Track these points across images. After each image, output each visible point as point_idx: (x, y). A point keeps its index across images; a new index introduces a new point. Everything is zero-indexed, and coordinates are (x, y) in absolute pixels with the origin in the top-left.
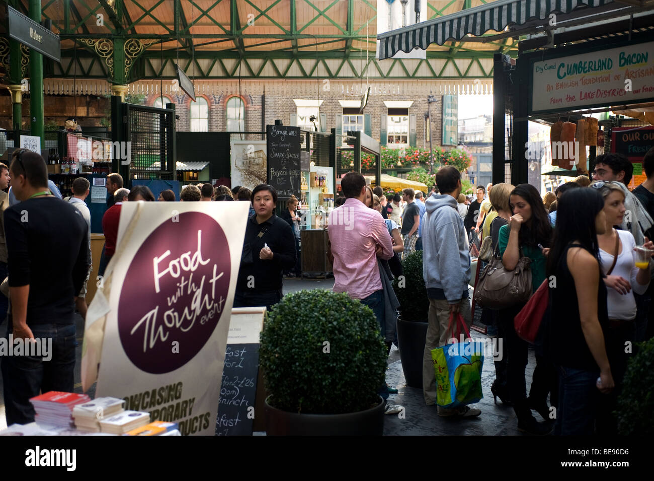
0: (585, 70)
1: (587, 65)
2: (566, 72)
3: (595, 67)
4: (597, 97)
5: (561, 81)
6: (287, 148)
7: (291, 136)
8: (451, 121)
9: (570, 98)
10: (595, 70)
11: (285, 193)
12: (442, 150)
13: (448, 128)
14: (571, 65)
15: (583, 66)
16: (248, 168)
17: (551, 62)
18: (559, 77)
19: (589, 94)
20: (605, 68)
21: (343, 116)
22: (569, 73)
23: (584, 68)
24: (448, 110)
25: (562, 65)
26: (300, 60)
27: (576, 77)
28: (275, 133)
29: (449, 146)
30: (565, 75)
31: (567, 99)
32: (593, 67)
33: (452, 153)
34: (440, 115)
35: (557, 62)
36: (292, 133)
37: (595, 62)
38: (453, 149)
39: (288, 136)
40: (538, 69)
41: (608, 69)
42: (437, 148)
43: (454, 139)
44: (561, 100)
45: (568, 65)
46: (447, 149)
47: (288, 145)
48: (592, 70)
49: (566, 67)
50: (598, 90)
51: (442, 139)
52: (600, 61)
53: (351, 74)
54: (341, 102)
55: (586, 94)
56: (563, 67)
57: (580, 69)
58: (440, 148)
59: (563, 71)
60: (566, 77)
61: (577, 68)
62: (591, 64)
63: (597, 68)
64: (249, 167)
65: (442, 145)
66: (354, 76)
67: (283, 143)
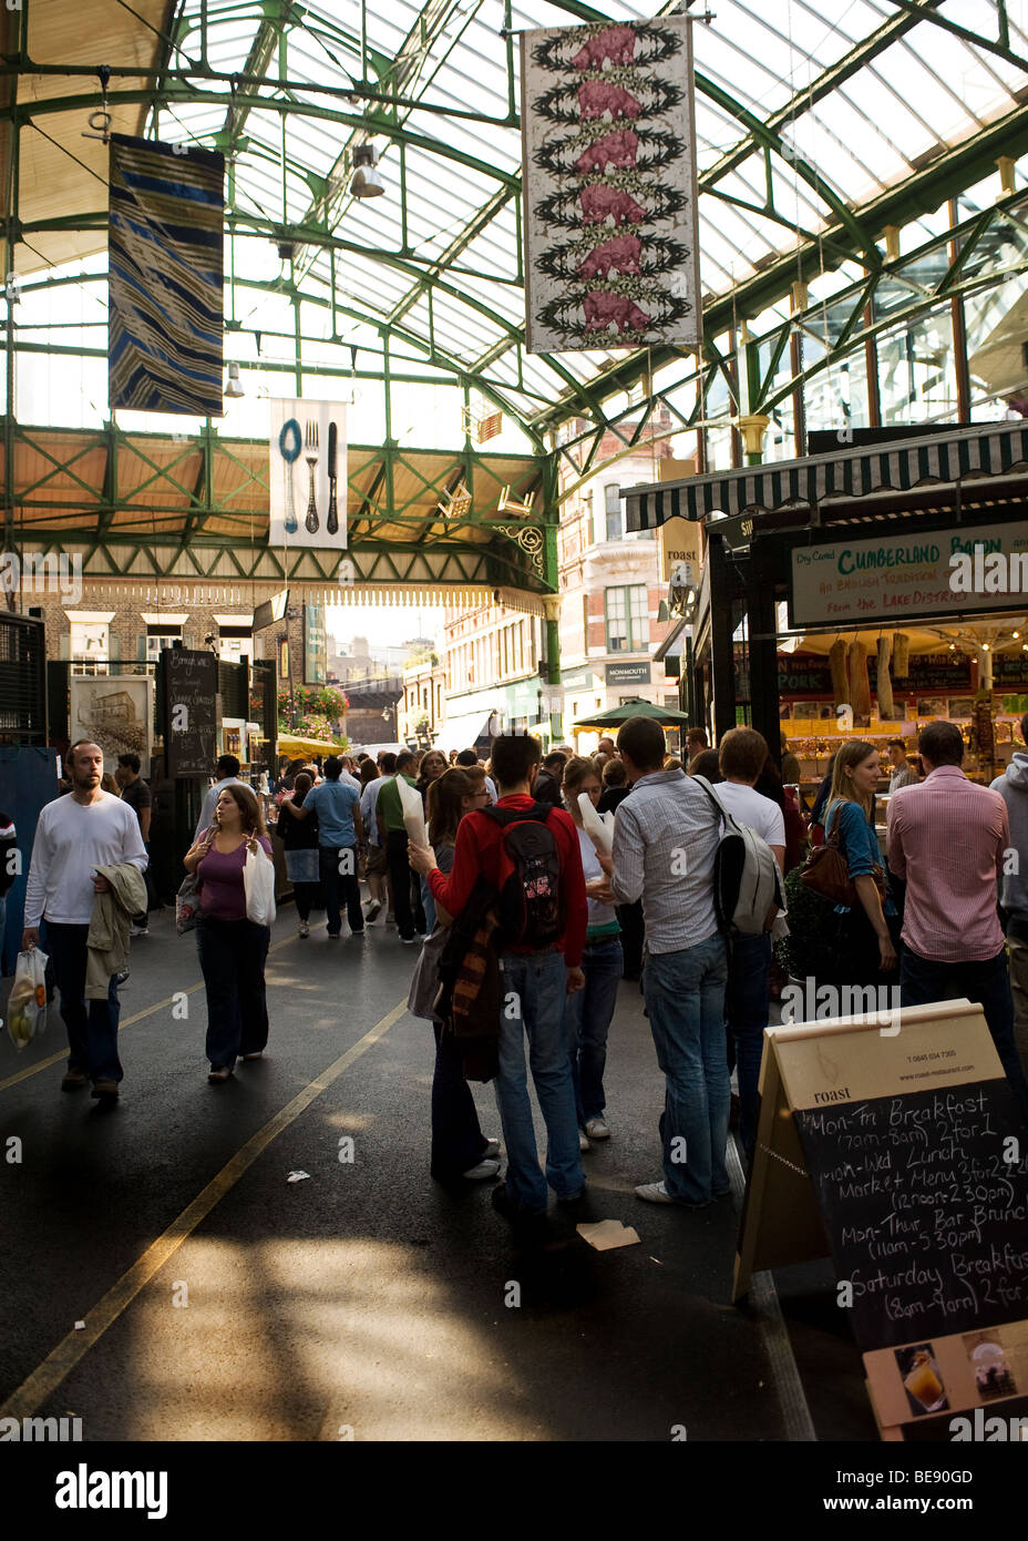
0: (891, 562)
1: (893, 554)
2: (855, 563)
3: (908, 557)
4: (915, 602)
5: (844, 578)
6: (195, 687)
7: (201, 667)
8: (317, 646)
9: (864, 604)
10: (909, 562)
11: (194, 765)
12: (306, 691)
13: (311, 657)
14: (864, 555)
15: (885, 555)
16: (100, 723)
17: (824, 549)
18: (842, 571)
19: (900, 598)
20: (927, 560)
21: (148, 637)
22: (861, 564)
23: (888, 560)
24: (312, 631)
25: (848, 553)
26: (107, 547)
27: (875, 572)
28: (176, 662)
29: (313, 684)
30: (853, 568)
31: (859, 605)
32: (904, 558)
33: (321, 695)
34: (301, 638)
35: (838, 548)
36: (202, 662)
37: (908, 551)
38: (320, 688)
39: (196, 668)
40: (800, 559)
41: (933, 561)
42: (299, 688)
43: (322, 675)
44: (847, 607)
45: (858, 554)
46: (313, 688)
47: (198, 683)
48: (903, 562)
49: (854, 555)
50: (916, 593)
51: (304, 675)
52: (915, 548)
53: (192, 571)
54: (144, 615)
55: (894, 597)
56: (849, 556)
57: (881, 561)
58: (304, 688)
59: (848, 563)
60: (854, 573)
61: (876, 559)
62: (900, 553)
63: (912, 558)
64: (103, 721)
65: (304, 683)
66: (197, 573)
67: (189, 679)
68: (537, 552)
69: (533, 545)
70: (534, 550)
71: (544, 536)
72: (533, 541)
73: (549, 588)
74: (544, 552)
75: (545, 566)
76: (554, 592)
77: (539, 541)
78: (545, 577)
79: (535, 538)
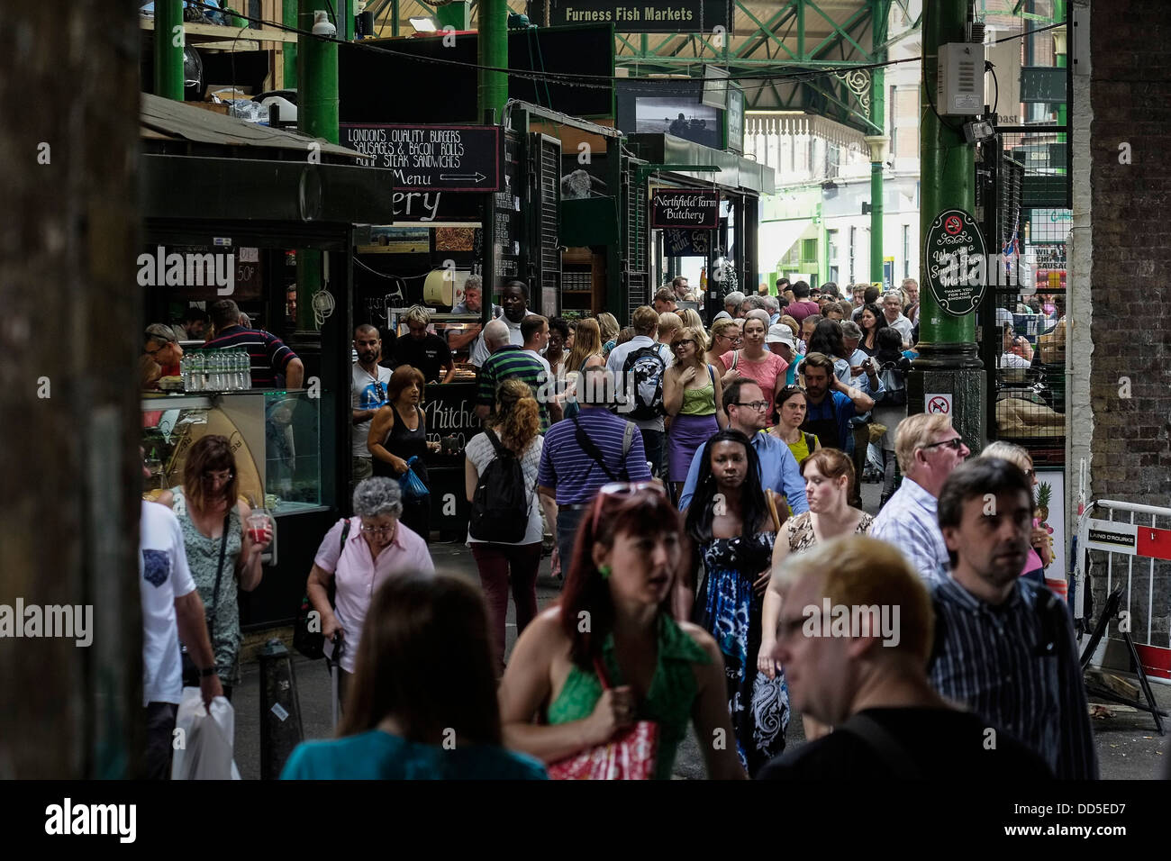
68: (864, 93)
69: (861, 85)
70: (862, 90)
71: (872, 77)
72: (861, 82)
73: (874, 129)
74: (871, 93)
75: (872, 107)
76: (880, 134)
77: (866, 81)
78: (872, 118)
79: (863, 79)
